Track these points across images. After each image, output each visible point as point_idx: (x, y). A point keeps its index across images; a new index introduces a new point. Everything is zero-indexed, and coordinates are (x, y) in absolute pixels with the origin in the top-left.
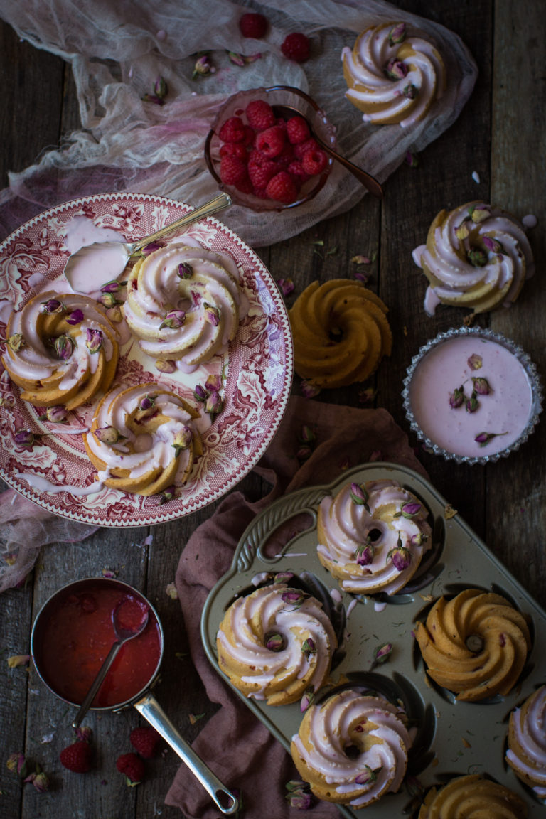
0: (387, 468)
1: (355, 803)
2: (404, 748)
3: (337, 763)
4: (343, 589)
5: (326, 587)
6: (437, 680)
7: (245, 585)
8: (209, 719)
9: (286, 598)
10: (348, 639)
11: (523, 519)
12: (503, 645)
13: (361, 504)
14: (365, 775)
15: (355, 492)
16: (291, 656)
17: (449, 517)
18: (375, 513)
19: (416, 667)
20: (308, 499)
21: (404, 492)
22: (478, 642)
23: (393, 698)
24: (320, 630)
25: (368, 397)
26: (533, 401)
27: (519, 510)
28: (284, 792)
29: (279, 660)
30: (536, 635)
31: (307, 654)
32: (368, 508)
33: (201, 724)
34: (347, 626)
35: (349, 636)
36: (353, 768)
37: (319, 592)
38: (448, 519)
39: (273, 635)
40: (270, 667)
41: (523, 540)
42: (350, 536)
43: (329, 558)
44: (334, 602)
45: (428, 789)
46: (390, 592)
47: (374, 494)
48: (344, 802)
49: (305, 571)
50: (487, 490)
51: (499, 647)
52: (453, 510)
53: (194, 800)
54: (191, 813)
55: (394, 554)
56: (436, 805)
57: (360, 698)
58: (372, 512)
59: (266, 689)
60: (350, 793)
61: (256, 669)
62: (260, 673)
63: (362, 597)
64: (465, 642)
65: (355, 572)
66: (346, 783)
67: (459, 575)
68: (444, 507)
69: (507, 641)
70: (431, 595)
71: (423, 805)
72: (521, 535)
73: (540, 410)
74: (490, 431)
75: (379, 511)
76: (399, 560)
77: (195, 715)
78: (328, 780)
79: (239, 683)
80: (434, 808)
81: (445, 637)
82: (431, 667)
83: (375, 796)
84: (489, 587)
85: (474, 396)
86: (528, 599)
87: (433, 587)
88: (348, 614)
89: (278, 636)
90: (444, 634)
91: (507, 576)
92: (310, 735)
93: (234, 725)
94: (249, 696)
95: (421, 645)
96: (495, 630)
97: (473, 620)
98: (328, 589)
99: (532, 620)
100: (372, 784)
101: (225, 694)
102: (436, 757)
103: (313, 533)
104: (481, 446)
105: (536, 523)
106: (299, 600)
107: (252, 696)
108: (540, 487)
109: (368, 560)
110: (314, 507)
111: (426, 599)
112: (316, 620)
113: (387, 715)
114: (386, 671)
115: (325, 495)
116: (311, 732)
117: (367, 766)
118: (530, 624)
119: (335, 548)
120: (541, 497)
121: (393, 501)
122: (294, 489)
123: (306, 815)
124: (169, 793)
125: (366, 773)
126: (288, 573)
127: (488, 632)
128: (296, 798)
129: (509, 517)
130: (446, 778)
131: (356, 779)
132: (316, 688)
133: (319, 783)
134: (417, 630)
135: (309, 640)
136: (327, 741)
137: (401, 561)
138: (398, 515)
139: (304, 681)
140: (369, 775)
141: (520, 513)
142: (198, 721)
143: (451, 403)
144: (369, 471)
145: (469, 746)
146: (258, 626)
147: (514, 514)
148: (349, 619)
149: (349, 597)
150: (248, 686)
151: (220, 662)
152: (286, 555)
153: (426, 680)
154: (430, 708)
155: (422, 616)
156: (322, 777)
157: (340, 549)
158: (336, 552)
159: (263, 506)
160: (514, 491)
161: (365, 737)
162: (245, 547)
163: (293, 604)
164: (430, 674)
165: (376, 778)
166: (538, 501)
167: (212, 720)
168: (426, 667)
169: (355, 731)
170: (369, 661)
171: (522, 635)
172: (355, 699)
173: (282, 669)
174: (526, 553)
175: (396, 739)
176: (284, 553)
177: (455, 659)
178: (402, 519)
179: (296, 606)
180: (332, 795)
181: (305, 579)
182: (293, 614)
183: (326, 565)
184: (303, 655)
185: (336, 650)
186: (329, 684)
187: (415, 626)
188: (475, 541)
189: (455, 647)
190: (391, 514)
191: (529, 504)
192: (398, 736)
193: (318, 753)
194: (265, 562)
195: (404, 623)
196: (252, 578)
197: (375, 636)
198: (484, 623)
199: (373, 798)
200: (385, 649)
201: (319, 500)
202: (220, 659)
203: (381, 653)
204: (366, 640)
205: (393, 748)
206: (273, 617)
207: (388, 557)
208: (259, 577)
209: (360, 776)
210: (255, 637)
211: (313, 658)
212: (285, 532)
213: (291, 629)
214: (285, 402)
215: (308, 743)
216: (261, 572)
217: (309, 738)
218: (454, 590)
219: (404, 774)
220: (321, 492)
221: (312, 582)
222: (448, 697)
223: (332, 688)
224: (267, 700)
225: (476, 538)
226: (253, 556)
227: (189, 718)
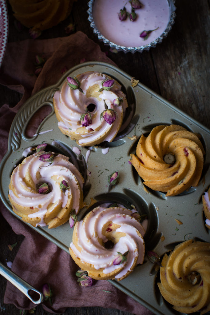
0: (90, 65)
1: (117, 277)
2: (140, 235)
3: (99, 255)
4: (80, 146)
5: (69, 147)
6: (151, 187)
7: (19, 158)
8: (20, 245)
9: (42, 158)
10: (90, 175)
11: (181, 79)
12: (187, 155)
13: (76, 89)
14: (119, 259)
15: (71, 82)
16: (54, 195)
17: (135, 85)
18: (87, 93)
19: (137, 182)
20: (45, 96)
21: (102, 76)
22: (172, 157)
23: (128, 205)
24: (69, 174)
25: (70, 29)
26: (169, 5)
27: (178, 73)
28: (76, 278)
29: (48, 199)
30: (206, 144)
31: (64, 190)
32: (81, 91)
33: (16, 249)
34: (88, 168)
35: (90, 173)
36: (110, 255)
37: (66, 152)
38: (135, 87)
39: (42, 184)
40: (42, 205)
41: (184, 91)
42: (74, 110)
43: (66, 128)
44: (77, 155)
45: (162, 257)
46: (109, 140)
47: (83, 81)
48: (112, 277)
49: (54, 140)
50: (155, 66)
51: (185, 157)
52: (136, 81)
53: (21, 297)
54: (21, 306)
55: (104, 114)
56: (169, 266)
57: (105, 210)
58: (85, 93)
59: (44, 219)
60: (112, 272)
61: (34, 208)
62: (37, 210)
63: (93, 147)
64: (164, 159)
65: (83, 132)
66: (108, 266)
67: (149, 119)
68: (130, 80)
69: (189, 152)
70: (135, 136)
71: (161, 267)
72: (182, 88)
73: (174, 9)
74: (147, 29)
75: (89, 91)
76: (108, 117)
77: (11, 245)
78: (96, 267)
79: (27, 219)
80: (168, 268)
81: (150, 159)
82: (145, 180)
83: (129, 270)
84: (170, 122)
85: (133, 11)
86: (196, 124)
87: (135, 131)
88: (86, 160)
89: (45, 184)
90: (148, 157)
91: (179, 113)
92: (78, 241)
93: (34, 245)
94: (36, 226)
95: (136, 168)
96: (180, 147)
97: (164, 144)
98: (71, 148)
99: (201, 136)
100: (125, 263)
101: (24, 228)
102: (162, 235)
103: (53, 116)
104: (145, 40)
105: (189, 79)
106: (51, 158)
107: (38, 225)
108: (187, 57)
109: (89, 122)
110: (51, 100)
111: (132, 139)
112: (65, 168)
113: (124, 217)
114: (119, 190)
115: (55, 91)
116: (78, 239)
117: (119, 253)
118: (201, 139)
119: (67, 120)
120: (188, 63)
121: (96, 82)
122: (36, 92)
123: (92, 290)
124: (5, 296)
125: (119, 257)
126: (44, 144)
127: (176, 149)
128: (83, 281)
129: (172, 80)
130: (172, 246)
131: (114, 262)
132: (77, 211)
133: (92, 270)
134: (131, 159)
135: (64, 182)
136: (89, 242)
137: (110, 117)
138: (102, 90)
139: (67, 208)
140: (121, 258)
141: (178, 75)
142: (14, 248)
143: (120, 19)
144: (79, 69)
145: (181, 223)
146: (29, 181)
147: (175, 77)
148: (87, 163)
149: (84, 149)
150: (33, 220)
151: (14, 209)
152: (40, 134)
153: (145, 189)
154: (151, 206)
155: (133, 150)
156: (92, 266)
157: (70, 120)
158: (68, 123)
159: (20, 107)
160: (171, 63)
161: (114, 234)
162: (14, 135)
163: (48, 161)
164: (146, 184)
165: (126, 259)
166: (187, 65)
167: (22, 246)
168: (143, 181)
169: (107, 232)
170: (107, 186)
171: (198, 146)
172: (102, 212)
173: (51, 204)
174: (188, 98)
175: (134, 231)
176: (38, 133)
177: (159, 171)
178: (104, 91)
179: (51, 162)
180: (102, 276)
181: (55, 145)
182: (50, 167)
183: (65, 133)
184: (62, 192)
185: (84, 184)
186: (85, 206)
187: (130, 157)
188: (154, 96)
189: (157, 163)
190: (97, 91)
191: (183, 69)
192: (134, 228)
193: (85, 252)
194: (28, 141)
195: (122, 157)
196: (22, 152)
197: (106, 169)
198: (172, 144)
199: (128, 271)
200: (114, 176)
201: (52, 95)
202: (13, 207)
203: (112, 179)
204: (102, 173)
205: (133, 237)
206: (38, 173)
207: (101, 117)
208: (27, 151)
209: (115, 260)
210: (29, 188)
211: (68, 192)
212: (37, 120)
213: (52, 177)
214: (6, 31)
215: (79, 247)
216: (27, 148)
217: (78, 244)
218: (148, 129)
219: (144, 251)
220: (52, 90)
221: (60, 146)
222: (161, 196)
223: (87, 208)
224: (48, 226)
225: (155, 95)
226: (20, 139)
227: (8, 247)
